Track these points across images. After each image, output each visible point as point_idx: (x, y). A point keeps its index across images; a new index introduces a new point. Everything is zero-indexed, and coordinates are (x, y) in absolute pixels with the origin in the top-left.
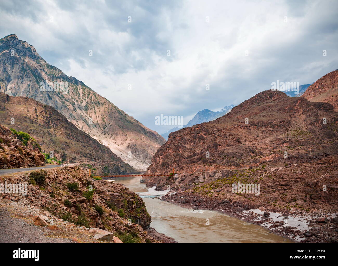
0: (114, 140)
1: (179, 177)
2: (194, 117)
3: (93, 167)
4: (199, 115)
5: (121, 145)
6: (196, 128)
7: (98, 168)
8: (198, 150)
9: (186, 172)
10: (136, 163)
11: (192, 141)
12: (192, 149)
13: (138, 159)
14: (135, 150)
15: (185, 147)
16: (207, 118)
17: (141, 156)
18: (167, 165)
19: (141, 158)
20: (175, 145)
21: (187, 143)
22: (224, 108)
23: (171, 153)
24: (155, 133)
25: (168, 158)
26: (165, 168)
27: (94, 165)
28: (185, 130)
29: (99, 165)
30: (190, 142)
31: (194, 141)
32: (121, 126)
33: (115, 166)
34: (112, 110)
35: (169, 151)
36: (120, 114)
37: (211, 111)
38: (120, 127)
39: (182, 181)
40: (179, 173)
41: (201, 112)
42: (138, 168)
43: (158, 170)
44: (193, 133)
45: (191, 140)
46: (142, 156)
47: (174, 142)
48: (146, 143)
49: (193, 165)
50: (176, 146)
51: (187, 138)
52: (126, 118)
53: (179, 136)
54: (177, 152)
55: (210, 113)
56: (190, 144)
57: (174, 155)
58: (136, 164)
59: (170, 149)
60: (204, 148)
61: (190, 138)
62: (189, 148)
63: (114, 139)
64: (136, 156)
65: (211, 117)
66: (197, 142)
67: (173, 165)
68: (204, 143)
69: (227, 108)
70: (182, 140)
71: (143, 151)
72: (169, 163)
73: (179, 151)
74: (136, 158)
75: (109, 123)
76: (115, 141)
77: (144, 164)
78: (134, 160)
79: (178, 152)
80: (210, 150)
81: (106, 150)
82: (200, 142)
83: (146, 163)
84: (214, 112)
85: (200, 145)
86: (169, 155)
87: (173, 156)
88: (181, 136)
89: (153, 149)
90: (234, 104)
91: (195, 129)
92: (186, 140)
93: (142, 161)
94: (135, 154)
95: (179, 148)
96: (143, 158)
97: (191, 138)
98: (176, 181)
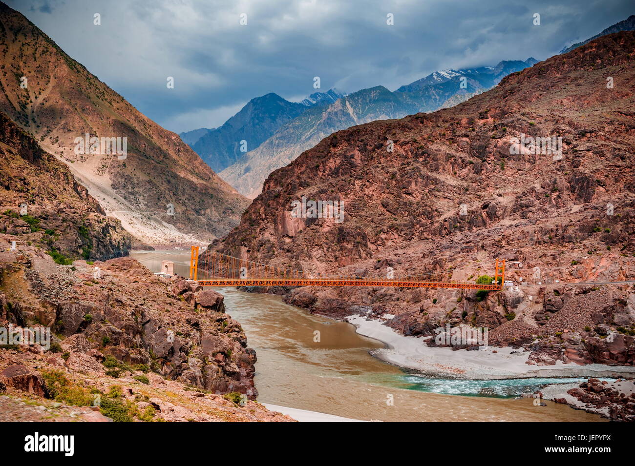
0: (56, 145)
1: (526, 294)
2: (242, 110)
4: (254, 107)
5: (79, 162)
6: (477, 120)
7: (62, 228)
8: (500, 195)
9: (553, 278)
10: (130, 217)
11: (464, 164)
12: (467, 190)
13: (132, 207)
14: (123, 180)
15: (436, 181)
16: (273, 115)
17: (141, 197)
18: (359, 239)
19: (142, 206)
20: (391, 170)
21: (444, 169)
22: (312, 96)
23: (374, 198)
24: (173, 138)
25: (360, 216)
26: (350, 246)
28: (422, 122)
29: (64, 220)
30: (453, 164)
31: (471, 163)
32: (76, 104)
33: (103, 225)
34: (48, 53)
35: (362, 190)
36: (72, 69)
37: (283, 100)
38: (76, 109)
39: (552, 312)
40: (516, 276)
41: (259, 98)
42: (138, 234)
43: (315, 253)
44: (467, 136)
45: (460, 160)
46: (143, 199)
47: (382, 160)
48: (153, 162)
50: (394, 175)
51: (440, 150)
52: (91, 83)
53: (406, 143)
54: (399, 196)
55: (282, 104)
56: (455, 173)
57: (385, 205)
58: (130, 222)
59: (368, 184)
60: (533, 190)
61: (453, 152)
62: (454, 187)
63: (57, 141)
64: (125, 198)
65: (285, 116)
66: (489, 166)
67: (386, 239)
68: (521, 172)
69: (317, 98)
70: (416, 156)
71: (148, 186)
72: (368, 230)
73: (410, 194)
74: (126, 202)
75: (40, 93)
76: (61, 149)
77: (153, 223)
78: (121, 209)
79: (404, 196)
80: (559, 197)
81: (62, 170)
82: (502, 168)
83: (156, 220)
84: (290, 103)
85: (504, 177)
86: (365, 205)
87: (383, 209)
88: (415, 141)
89: (173, 181)
90: (335, 89)
91: (471, 122)
92: (439, 156)
93: (145, 213)
94: (123, 192)
95: (410, 183)
96: (146, 205)
97: (457, 151)
98: (515, 310)
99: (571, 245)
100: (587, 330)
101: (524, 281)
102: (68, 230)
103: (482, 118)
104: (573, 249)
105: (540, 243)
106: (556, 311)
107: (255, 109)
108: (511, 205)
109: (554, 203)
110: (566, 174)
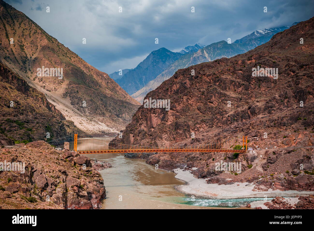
0: (41, 83)
1: (259, 154)
2: (147, 58)
3: (26, 126)
4: (153, 56)
5: (54, 91)
6: (246, 61)
7: (36, 127)
8: (258, 102)
9: (274, 145)
10: (80, 120)
11: (240, 85)
12: (241, 99)
13: (82, 115)
14: (77, 100)
15: (225, 95)
16: (164, 60)
17: (87, 109)
18: (185, 128)
19: (87, 114)
20: (202, 90)
21: (229, 89)
22: (186, 48)
23: (194, 105)
24: (105, 76)
25: (186, 115)
26: (181, 132)
27: (27, 123)
28: (219, 63)
29: (37, 123)
30: (234, 86)
31: (243, 85)
32: (52, 60)
33: (60, 125)
34: (37, 33)
35: (187, 101)
36: (50, 41)
37: (170, 51)
38: (52, 63)
39: (271, 163)
40: (255, 145)
41: (156, 51)
42: (84, 129)
43: (164, 136)
44: (241, 70)
45: (237, 83)
46: (88, 110)
47: (198, 85)
48: (93, 89)
49: (282, 130)
50: (203, 93)
51: (227, 78)
52: (60, 48)
53: (209, 75)
54: (206, 104)
55: (169, 53)
56: (235, 91)
57: (199, 109)
58: (80, 122)
59: (190, 98)
60: (274, 98)
61: (234, 79)
62: (234, 98)
63: (42, 80)
64: (78, 110)
65: (170, 60)
66: (252, 86)
67: (199, 127)
68: (269, 89)
69: (189, 49)
70: (215, 82)
71: (90, 103)
72: (190, 123)
73: (212, 103)
74: (79, 112)
75: (33, 55)
76: (44, 85)
77: (93, 123)
78: (76, 115)
79: (209, 103)
80: (288, 101)
81: (40, 96)
82: (259, 87)
83: (95, 121)
84: (173, 53)
85: (260, 92)
86: (189, 109)
87: (198, 111)
88: (214, 74)
89: (104, 99)
90: (199, 43)
91: (243, 62)
92: (226, 81)
93: (89, 117)
94: (77, 106)
95: (211, 96)
96: (89, 113)
97: (236, 78)
98: (253, 163)
99: (285, 127)
100: (288, 172)
101: (258, 147)
102: (39, 128)
103: (249, 60)
104: (286, 129)
105: (269, 127)
106: (273, 163)
107: (154, 57)
108: (263, 107)
109: (286, 105)
110: (292, 89)
